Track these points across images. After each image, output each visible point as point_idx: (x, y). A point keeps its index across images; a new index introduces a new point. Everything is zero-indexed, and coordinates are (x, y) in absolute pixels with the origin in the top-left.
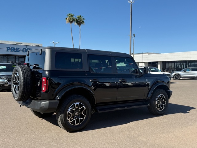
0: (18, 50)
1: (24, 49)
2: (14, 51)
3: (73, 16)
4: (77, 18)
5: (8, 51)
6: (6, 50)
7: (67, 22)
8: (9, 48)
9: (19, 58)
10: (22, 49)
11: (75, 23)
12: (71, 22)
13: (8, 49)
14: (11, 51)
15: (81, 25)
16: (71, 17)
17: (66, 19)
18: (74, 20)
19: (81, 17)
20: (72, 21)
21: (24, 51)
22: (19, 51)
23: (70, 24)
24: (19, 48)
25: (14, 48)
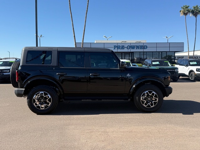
0: (123, 47)
1: (128, 47)
2: (120, 49)
3: (188, 7)
4: (193, 9)
5: (115, 49)
6: (114, 48)
7: (181, 15)
8: (116, 46)
9: (125, 54)
10: (126, 46)
11: (191, 15)
12: (185, 14)
13: (115, 48)
14: (118, 49)
15: (198, 15)
16: (186, 8)
17: (181, 11)
18: (189, 11)
19: (198, 7)
20: (187, 12)
21: (129, 48)
22: (124, 49)
23: (185, 16)
24: (124, 46)
25: (120, 46)
